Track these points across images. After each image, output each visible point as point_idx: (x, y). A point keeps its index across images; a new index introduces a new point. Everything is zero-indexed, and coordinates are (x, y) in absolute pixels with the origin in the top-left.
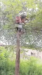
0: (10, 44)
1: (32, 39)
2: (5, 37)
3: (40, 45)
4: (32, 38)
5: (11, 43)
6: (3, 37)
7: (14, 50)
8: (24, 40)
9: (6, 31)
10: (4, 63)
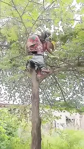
0: (18, 102)
2: (7, 88)
7: (28, 115)
8: (50, 91)
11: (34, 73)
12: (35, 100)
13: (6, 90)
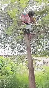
2: (10, 46)
5: (17, 52)
6: (7, 45)
7: (23, 60)
8: (34, 46)
9: (10, 38)
10: (12, 79)
11: (26, 35)
12: (29, 50)
13: (9, 47)
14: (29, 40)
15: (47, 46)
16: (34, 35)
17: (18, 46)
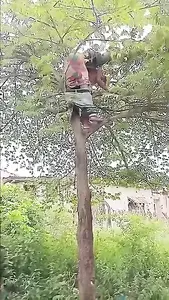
1: (133, 148)
2: (25, 148)
3: (166, 167)
4: (134, 143)
5: (49, 167)
6: (16, 146)
7: (64, 193)
8: (101, 152)
9: (26, 122)
11: (78, 121)
13: (23, 150)
14: (83, 134)
15: (138, 156)
16: (99, 122)
17: (50, 149)
